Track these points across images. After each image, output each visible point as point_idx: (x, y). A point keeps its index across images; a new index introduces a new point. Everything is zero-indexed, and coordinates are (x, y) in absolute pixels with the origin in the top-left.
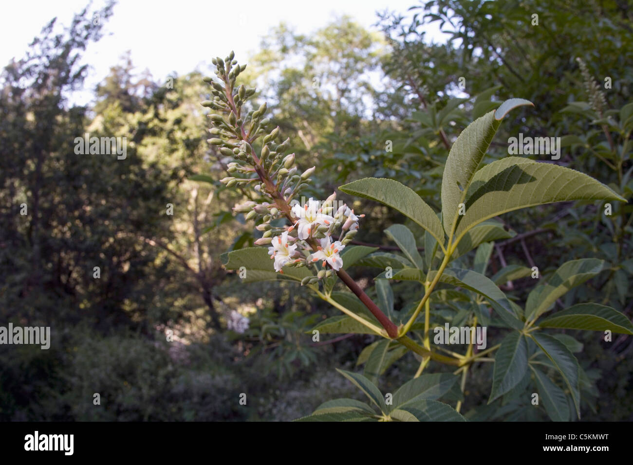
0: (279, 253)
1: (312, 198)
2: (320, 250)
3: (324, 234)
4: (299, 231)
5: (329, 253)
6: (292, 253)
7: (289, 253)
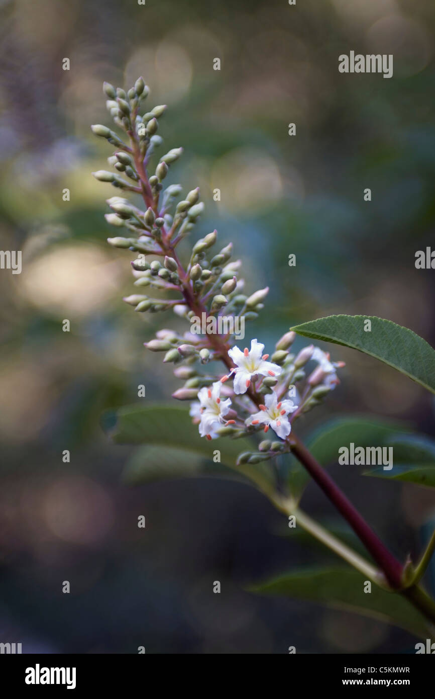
0: (207, 411)
1: (256, 340)
2: (263, 410)
3: (270, 389)
4: (235, 382)
5: (274, 414)
6: (225, 410)
7: (221, 411)
